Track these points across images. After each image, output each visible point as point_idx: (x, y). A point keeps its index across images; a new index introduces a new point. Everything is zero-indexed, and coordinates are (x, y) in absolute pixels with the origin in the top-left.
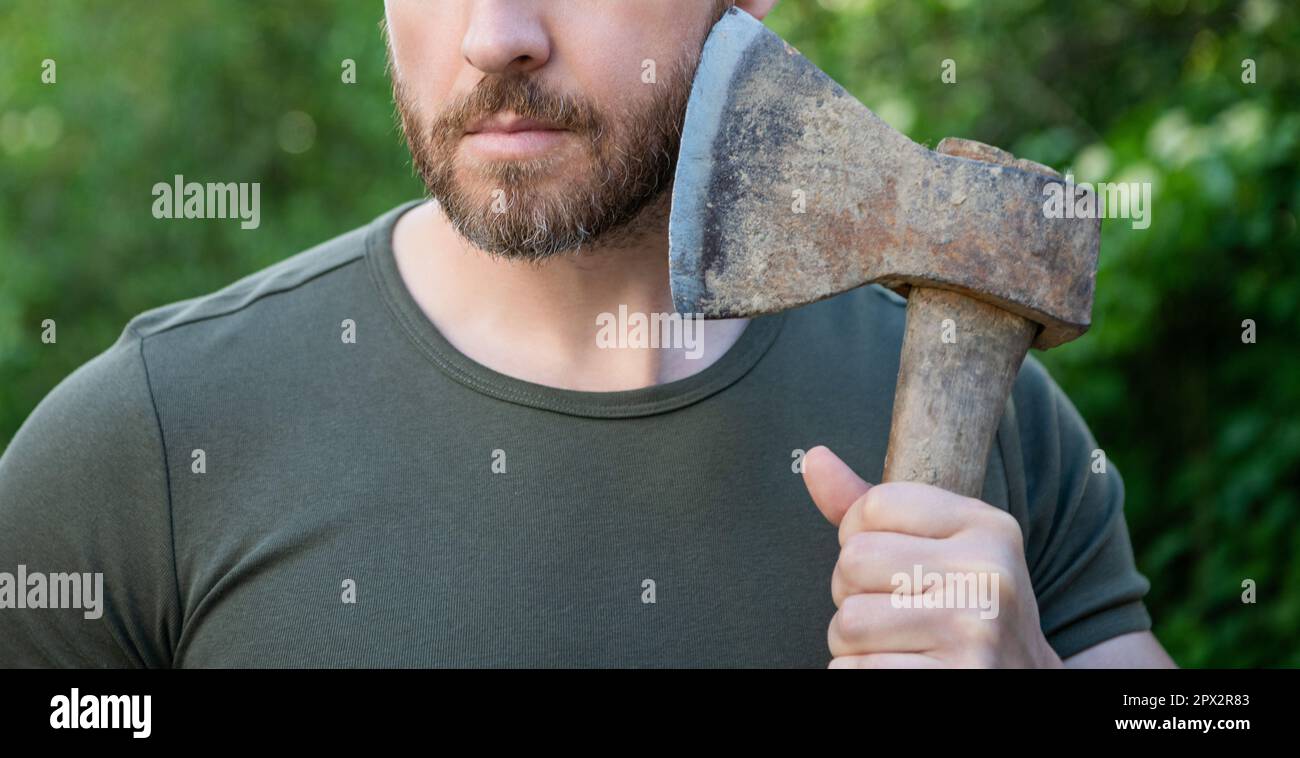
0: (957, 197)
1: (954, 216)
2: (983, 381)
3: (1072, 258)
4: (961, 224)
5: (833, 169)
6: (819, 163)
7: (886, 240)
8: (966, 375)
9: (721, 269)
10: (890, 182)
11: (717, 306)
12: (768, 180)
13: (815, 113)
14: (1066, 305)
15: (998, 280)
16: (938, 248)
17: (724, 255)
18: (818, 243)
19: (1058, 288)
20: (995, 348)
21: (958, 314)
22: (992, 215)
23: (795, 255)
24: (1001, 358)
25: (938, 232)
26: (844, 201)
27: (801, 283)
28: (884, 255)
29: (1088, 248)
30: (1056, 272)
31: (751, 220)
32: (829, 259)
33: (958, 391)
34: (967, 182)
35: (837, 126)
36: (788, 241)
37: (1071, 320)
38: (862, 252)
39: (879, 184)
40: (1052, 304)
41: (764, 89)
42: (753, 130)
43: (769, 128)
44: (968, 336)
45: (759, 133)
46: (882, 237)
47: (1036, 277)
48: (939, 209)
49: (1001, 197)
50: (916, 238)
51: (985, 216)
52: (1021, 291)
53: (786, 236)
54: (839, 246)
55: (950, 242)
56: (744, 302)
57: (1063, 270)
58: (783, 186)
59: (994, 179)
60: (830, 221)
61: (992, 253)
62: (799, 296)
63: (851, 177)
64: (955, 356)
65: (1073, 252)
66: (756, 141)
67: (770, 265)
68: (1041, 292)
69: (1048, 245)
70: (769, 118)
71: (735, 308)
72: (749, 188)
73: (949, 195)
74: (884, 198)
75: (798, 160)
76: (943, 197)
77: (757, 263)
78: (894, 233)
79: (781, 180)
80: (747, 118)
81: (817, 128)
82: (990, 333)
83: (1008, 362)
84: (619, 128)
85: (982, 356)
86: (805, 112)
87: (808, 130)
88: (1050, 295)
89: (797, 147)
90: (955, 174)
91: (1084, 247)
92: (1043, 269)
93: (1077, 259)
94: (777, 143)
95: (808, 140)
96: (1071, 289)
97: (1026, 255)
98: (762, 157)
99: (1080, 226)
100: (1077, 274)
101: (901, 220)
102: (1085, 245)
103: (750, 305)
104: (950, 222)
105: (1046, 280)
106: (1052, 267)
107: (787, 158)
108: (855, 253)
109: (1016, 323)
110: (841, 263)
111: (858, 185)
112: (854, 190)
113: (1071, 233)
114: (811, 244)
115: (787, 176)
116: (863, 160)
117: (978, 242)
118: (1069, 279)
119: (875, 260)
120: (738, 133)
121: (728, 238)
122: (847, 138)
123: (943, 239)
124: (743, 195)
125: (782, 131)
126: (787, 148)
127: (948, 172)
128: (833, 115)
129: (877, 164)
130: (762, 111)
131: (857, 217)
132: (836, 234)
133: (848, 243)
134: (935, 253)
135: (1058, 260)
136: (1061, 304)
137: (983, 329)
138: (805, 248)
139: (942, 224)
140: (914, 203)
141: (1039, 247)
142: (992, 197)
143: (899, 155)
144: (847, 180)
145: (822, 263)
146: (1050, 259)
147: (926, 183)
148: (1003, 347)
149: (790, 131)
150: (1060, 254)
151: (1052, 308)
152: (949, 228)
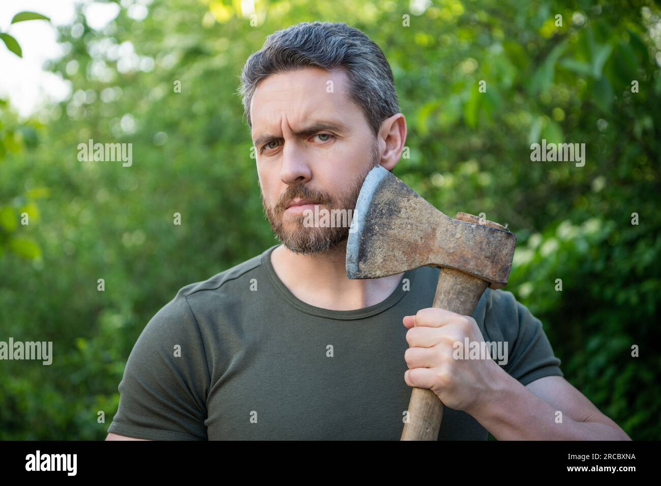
0: (458, 235)
1: (456, 243)
2: (463, 303)
3: (501, 259)
4: (459, 246)
5: (412, 225)
6: (406, 223)
7: (430, 251)
8: (457, 301)
9: (365, 261)
10: (434, 230)
11: (363, 275)
12: (386, 229)
13: (407, 204)
14: (497, 276)
15: (471, 266)
16: (449, 254)
17: (367, 256)
18: (403, 252)
19: (495, 270)
20: (469, 291)
21: (456, 278)
22: (471, 243)
23: (394, 256)
24: (471, 295)
25: (450, 248)
26: (414, 236)
27: (396, 267)
28: (429, 256)
29: (509, 255)
30: (494, 264)
31: (378, 243)
32: (407, 258)
33: (453, 307)
34: (462, 230)
35: (415, 209)
36: (392, 251)
37: (499, 281)
38: (421, 255)
39: (430, 230)
40: (491, 276)
41: (387, 195)
42: (382, 211)
43: (387, 210)
44: (459, 287)
45: (384, 212)
46: (429, 249)
47: (486, 266)
48: (451, 240)
49: (474, 236)
50: (441, 250)
51: (468, 242)
52: (479, 271)
53: (391, 249)
54: (412, 253)
55: (454, 252)
56: (373, 273)
57: (497, 263)
58: (392, 231)
59: (473, 229)
60: (409, 244)
61: (469, 256)
62: (395, 271)
63: (419, 227)
64: (453, 294)
65: (502, 256)
66: (382, 214)
67: (384, 260)
68: (487, 271)
69: (492, 254)
70: (388, 206)
71: (369, 275)
72: (378, 232)
73: (455, 235)
74: (430, 235)
75: (398, 221)
76: (453, 235)
77: (379, 259)
78: (434, 248)
79: (391, 229)
80: (379, 206)
81: (406, 209)
82: (468, 286)
83: (474, 296)
84: (339, 202)
85: (464, 294)
86: (402, 204)
87: (403, 210)
88: (491, 272)
89: (398, 217)
90: (458, 227)
91: (507, 254)
92: (489, 263)
93: (503, 259)
94: (390, 215)
95: (403, 214)
96: (500, 270)
97: (482, 258)
98: (384, 220)
99: (506, 246)
100: (503, 264)
101: (437, 244)
102: (507, 253)
103: (376, 275)
104: (454, 245)
105: (490, 267)
106: (492, 262)
107: (394, 221)
108: (418, 255)
109: (479, 282)
110: (412, 259)
111: (421, 230)
112: (419, 232)
113: (502, 249)
114: (401, 252)
115: (393, 227)
116: (424, 221)
117: (464, 252)
118: (499, 266)
119: (425, 258)
120: (375, 212)
121: (369, 250)
122: (418, 214)
123: (451, 251)
124: (376, 234)
125: (392, 210)
126: (394, 217)
127: (455, 226)
128: (413, 205)
129: (429, 223)
130: (385, 204)
131: (420, 242)
132: (412, 248)
133: (415, 252)
134: (448, 256)
135: (495, 259)
136: (495, 275)
137: (465, 284)
138: (399, 254)
139: (451, 246)
140: (442, 238)
141: (488, 254)
142: (471, 236)
143: (438, 219)
144: (417, 229)
145: (405, 259)
146: (492, 259)
147: (447, 230)
148: (473, 290)
149: (396, 211)
150: (496, 257)
151: (491, 277)
152: (454, 247)
